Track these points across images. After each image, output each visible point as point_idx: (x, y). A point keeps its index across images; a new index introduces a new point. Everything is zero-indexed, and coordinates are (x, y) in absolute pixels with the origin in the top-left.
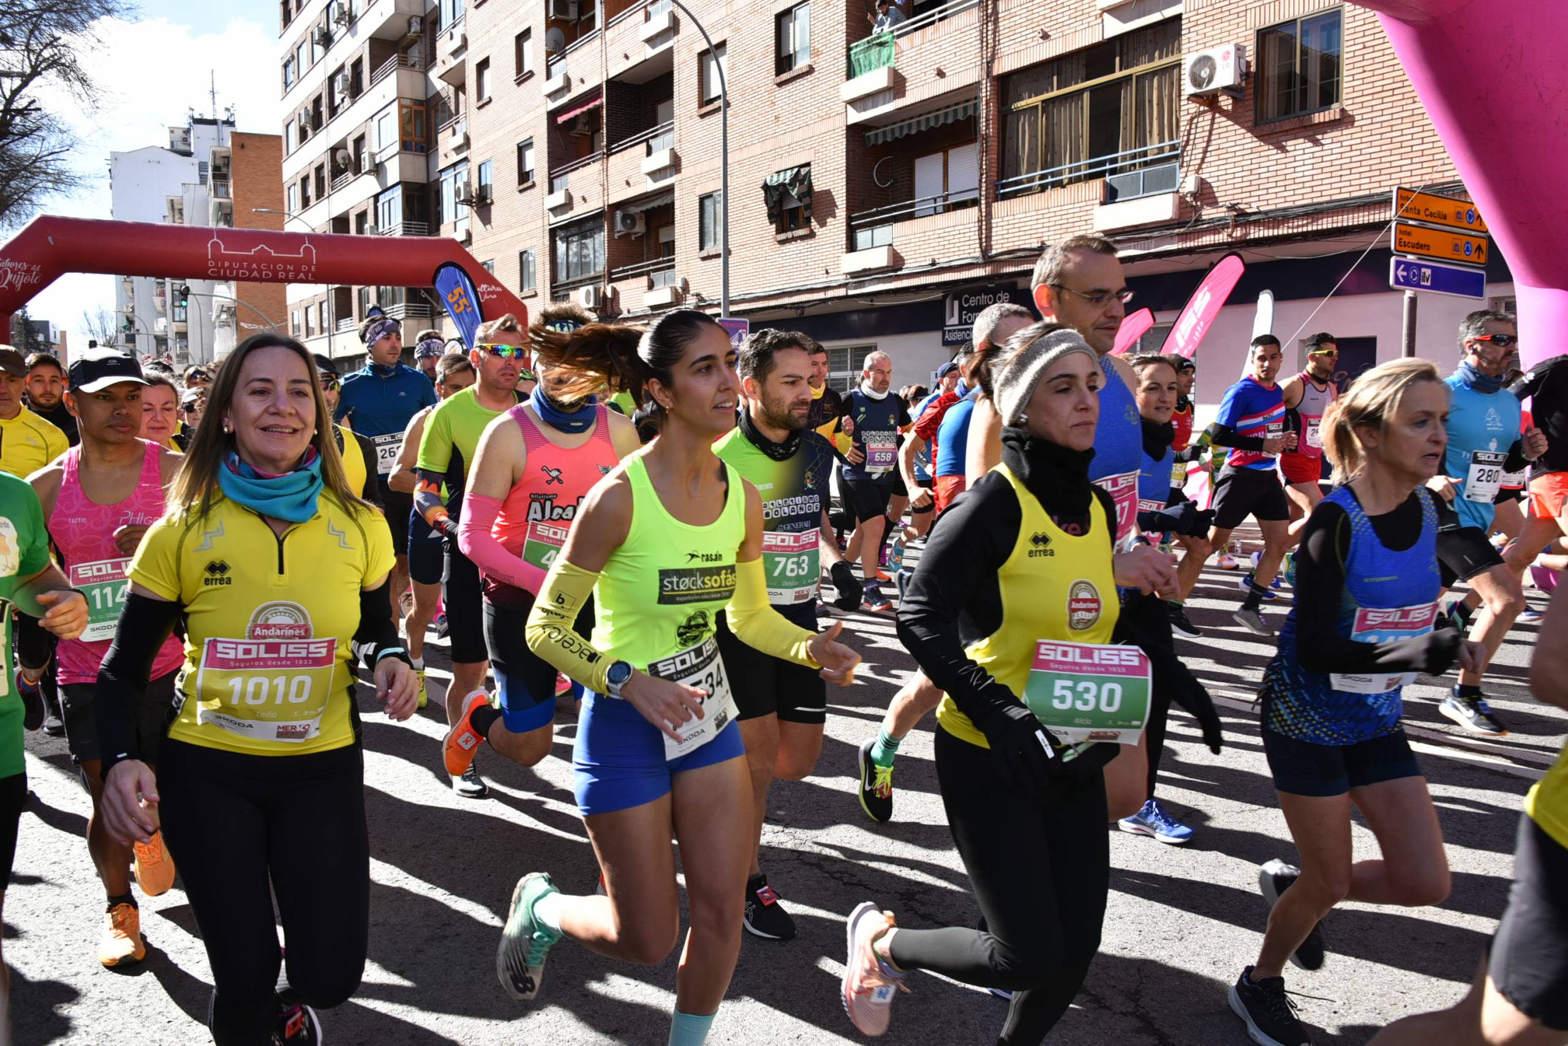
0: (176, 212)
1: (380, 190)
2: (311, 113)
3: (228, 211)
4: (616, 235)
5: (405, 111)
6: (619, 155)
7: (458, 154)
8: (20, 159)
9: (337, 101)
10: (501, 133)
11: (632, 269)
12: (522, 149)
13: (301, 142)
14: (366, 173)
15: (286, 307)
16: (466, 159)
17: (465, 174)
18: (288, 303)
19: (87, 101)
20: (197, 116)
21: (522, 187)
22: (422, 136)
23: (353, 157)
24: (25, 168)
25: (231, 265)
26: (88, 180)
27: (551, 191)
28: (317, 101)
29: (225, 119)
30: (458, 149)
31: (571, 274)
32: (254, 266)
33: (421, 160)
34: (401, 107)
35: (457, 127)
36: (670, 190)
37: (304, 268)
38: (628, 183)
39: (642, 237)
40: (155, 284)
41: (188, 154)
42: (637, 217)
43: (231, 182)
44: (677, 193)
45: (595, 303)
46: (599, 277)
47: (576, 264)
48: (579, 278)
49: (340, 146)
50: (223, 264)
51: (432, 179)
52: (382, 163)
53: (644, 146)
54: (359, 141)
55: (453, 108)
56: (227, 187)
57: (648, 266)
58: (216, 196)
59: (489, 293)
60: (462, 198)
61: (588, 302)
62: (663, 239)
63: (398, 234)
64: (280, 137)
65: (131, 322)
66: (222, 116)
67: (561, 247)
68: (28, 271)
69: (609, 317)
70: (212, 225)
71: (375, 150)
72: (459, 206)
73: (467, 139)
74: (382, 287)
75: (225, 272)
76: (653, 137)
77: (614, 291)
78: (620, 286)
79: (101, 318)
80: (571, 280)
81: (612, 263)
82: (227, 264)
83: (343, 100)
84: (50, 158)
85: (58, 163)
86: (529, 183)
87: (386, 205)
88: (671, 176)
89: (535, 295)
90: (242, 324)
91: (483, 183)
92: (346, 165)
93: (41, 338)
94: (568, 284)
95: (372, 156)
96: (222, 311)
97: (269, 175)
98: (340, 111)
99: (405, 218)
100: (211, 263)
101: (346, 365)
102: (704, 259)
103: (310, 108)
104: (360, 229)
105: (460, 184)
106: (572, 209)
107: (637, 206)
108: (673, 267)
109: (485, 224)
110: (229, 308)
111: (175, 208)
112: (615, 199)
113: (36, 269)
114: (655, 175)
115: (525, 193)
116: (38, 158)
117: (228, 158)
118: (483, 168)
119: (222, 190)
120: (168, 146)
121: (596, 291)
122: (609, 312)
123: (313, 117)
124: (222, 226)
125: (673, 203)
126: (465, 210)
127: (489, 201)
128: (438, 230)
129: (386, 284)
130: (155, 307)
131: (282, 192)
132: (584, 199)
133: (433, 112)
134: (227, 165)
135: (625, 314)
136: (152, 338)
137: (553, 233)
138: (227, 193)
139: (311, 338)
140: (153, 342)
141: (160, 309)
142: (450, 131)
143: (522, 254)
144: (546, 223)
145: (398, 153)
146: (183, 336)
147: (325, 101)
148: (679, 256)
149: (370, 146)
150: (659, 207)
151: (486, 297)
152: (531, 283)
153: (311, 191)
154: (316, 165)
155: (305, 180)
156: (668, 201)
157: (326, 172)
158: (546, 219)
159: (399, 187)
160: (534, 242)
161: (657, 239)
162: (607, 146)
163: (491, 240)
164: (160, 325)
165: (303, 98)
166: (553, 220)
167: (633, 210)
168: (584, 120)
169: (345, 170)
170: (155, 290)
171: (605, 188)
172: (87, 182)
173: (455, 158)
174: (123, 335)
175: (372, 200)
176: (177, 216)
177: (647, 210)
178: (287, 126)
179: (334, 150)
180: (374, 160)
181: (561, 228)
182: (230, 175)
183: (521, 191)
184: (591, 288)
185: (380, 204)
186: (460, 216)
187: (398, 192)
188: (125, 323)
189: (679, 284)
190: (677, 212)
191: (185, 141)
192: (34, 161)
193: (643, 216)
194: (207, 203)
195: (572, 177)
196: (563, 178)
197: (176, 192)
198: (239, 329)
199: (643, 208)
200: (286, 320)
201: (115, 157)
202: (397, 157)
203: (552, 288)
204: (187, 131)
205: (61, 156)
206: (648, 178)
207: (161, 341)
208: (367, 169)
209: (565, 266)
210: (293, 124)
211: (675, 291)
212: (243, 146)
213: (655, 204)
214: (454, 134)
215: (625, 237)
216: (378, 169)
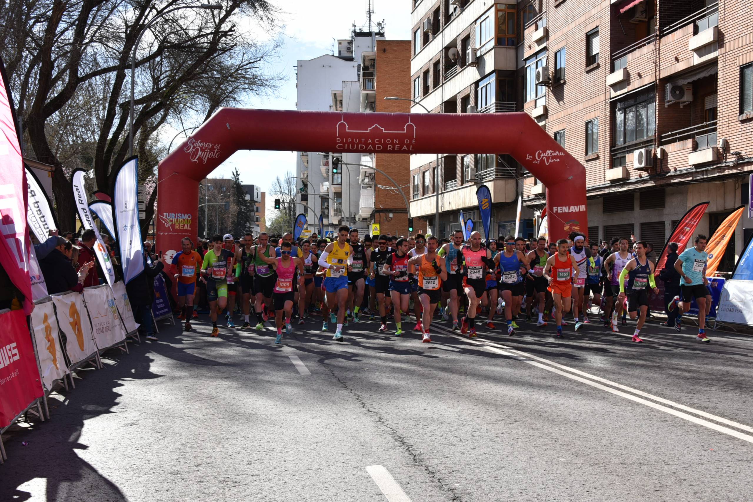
0: (338, 103)
1: (479, 78)
2: (432, 21)
3: (373, 100)
4: (666, 105)
5: (500, 14)
6: (670, 35)
7: (539, 45)
8: (229, 68)
9: (451, 10)
10: (573, 25)
11: (679, 133)
12: (589, 37)
13: (424, 44)
14: (469, 65)
15: (410, 172)
16: (545, 49)
17: (544, 60)
18: (411, 169)
19: (266, 23)
20: (358, 31)
21: (588, 69)
22: (513, 33)
23: (460, 53)
24: (231, 75)
25: (353, 140)
26: (272, 82)
27: (612, 70)
28: (437, 12)
29: (377, 31)
30: (539, 41)
31: (627, 140)
32: (370, 141)
33: (512, 53)
34: (497, 11)
35: (539, 23)
36: (714, 62)
37: (407, 141)
38: (677, 59)
39: (689, 105)
40: (322, 157)
41: (351, 59)
42: (685, 88)
43: (376, 78)
44: (720, 66)
45: (647, 163)
46: (651, 141)
47: (632, 131)
48: (634, 142)
49: (453, 44)
50: (347, 140)
51: (520, 66)
52: (482, 56)
53: (691, 26)
54: (466, 40)
55: (537, 9)
56: (372, 82)
57: (694, 129)
58: (365, 88)
59: (553, 157)
60: (541, 80)
61: (640, 163)
62: (708, 106)
63: (493, 111)
64: (409, 42)
65: (305, 185)
66: (375, 29)
67: (620, 116)
68: (212, 149)
69: (659, 175)
70: (361, 111)
71: (478, 46)
72: (539, 87)
73: (547, 32)
74: (479, 155)
75: (348, 146)
76: (699, 19)
77: (664, 153)
78: (668, 148)
79: (289, 182)
80: (627, 144)
81: (662, 128)
82: (350, 140)
83: (455, 9)
84: (247, 67)
85: (253, 70)
86: (595, 65)
87: (484, 89)
88: (715, 51)
89: (598, 158)
90: (379, 186)
91: (558, 68)
92: (455, 60)
93: (248, 197)
94: (624, 148)
95: (475, 51)
96: (365, 176)
97: (403, 71)
98: (453, 18)
99: (497, 99)
100: (338, 140)
101: (452, 217)
102: (743, 122)
103: (431, 18)
104: (464, 110)
105: (540, 69)
106: (629, 84)
107: (684, 79)
108: (715, 130)
109: (558, 101)
110: (371, 174)
111: (337, 100)
112: (664, 74)
113: (217, 147)
114: (700, 51)
115: (592, 73)
116: (240, 67)
117: (374, 60)
118: (558, 54)
119: (369, 84)
120: (336, 54)
121: (648, 153)
122: (659, 170)
123: (433, 24)
124: (368, 111)
125: (717, 74)
126: (544, 90)
127: (562, 82)
128: (522, 108)
129: (482, 153)
130: (322, 174)
131: (410, 84)
132: (640, 75)
133: (522, 13)
134: (373, 66)
135: (672, 172)
136: (317, 197)
137: (613, 105)
138: (373, 87)
139: (426, 196)
140: (319, 200)
141: (325, 175)
142: (534, 27)
143: (587, 124)
144: (608, 97)
145: (494, 48)
146: (338, 195)
147: (442, 11)
148: (721, 121)
149: (474, 44)
150: (704, 77)
151: (550, 161)
152: (595, 148)
153: (430, 82)
154: (434, 61)
155: (426, 73)
156: (711, 72)
157: (441, 67)
158: (608, 94)
159: (494, 75)
160: (597, 113)
161: (704, 106)
162: (660, 29)
163: (562, 114)
164: (325, 187)
165: (426, 11)
166: (613, 94)
167: (682, 82)
168: (642, 9)
169: (455, 64)
170: (322, 161)
171: (657, 64)
172: (271, 83)
173: (537, 48)
174: (300, 195)
175: (473, 87)
176: (339, 106)
177: (694, 81)
178: (415, 33)
179: (447, 49)
180: (476, 54)
181: (620, 100)
182: (375, 74)
183: (588, 72)
184: (643, 150)
185: (479, 89)
186: (539, 95)
187: (493, 79)
188: (302, 186)
189: (720, 144)
190: (720, 82)
191: (349, 49)
192: (237, 70)
193: (691, 87)
194: (360, 93)
195: (630, 57)
196: (623, 59)
197: (338, 87)
198: (376, 189)
199: (690, 80)
200: (409, 182)
201: (301, 65)
202: (493, 50)
203: (611, 151)
204: (351, 42)
205: (255, 65)
206: (695, 54)
207: (324, 199)
208: (470, 61)
209: (622, 133)
210: (419, 31)
211: (716, 151)
212: (384, 51)
213: (701, 76)
214: (537, 29)
215: (675, 105)
216: (479, 62)
